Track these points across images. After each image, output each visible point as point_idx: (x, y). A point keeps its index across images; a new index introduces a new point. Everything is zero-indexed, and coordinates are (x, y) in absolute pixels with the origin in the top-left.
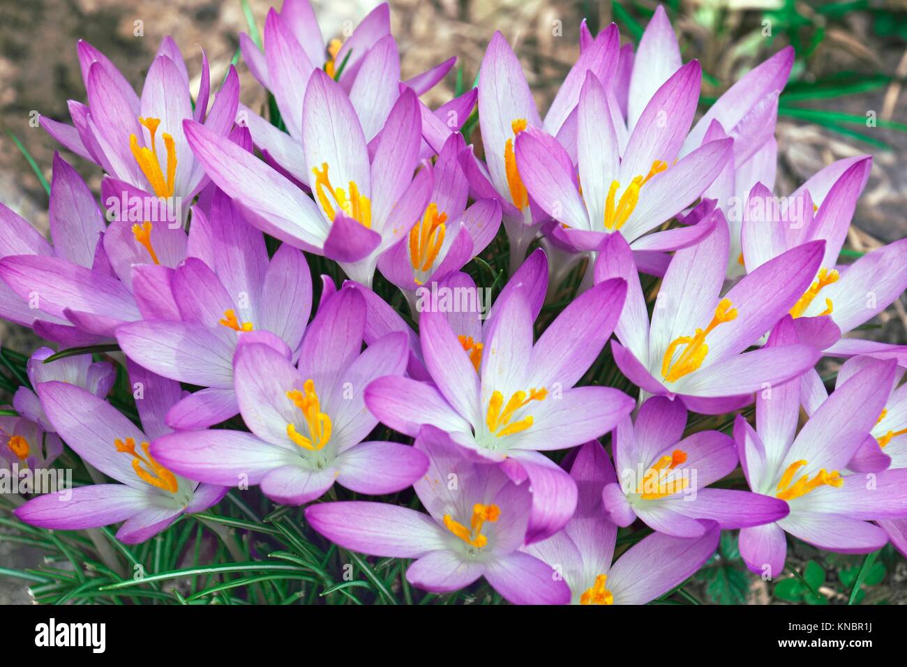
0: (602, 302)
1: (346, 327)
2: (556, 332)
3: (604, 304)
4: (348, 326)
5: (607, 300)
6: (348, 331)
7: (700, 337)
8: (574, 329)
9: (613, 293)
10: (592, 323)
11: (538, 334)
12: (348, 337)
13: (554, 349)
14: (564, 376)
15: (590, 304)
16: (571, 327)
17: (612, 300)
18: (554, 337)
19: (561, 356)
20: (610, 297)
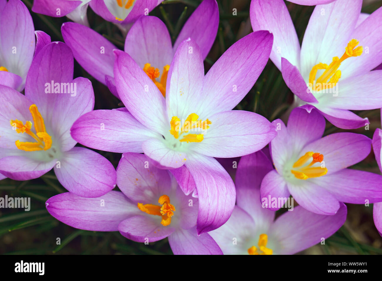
0: (256, 45)
1: (60, 65)
2: (223, 65)
3: (257, 46)
4: (61, 64)
5: (259, 44)
6: (61, 66)
7: (336, 63)
8: (236, 63)
9: (264, 39)
10: (249, 59)
11: (207, 67)
12: (62, 71)
13: (221, 77)
14: (230, 97)
15: (247, 46)
16: (234, 62)
17: (263, 44)
18: (221, 69)
19: (227, 81)
20: (261, 42)
